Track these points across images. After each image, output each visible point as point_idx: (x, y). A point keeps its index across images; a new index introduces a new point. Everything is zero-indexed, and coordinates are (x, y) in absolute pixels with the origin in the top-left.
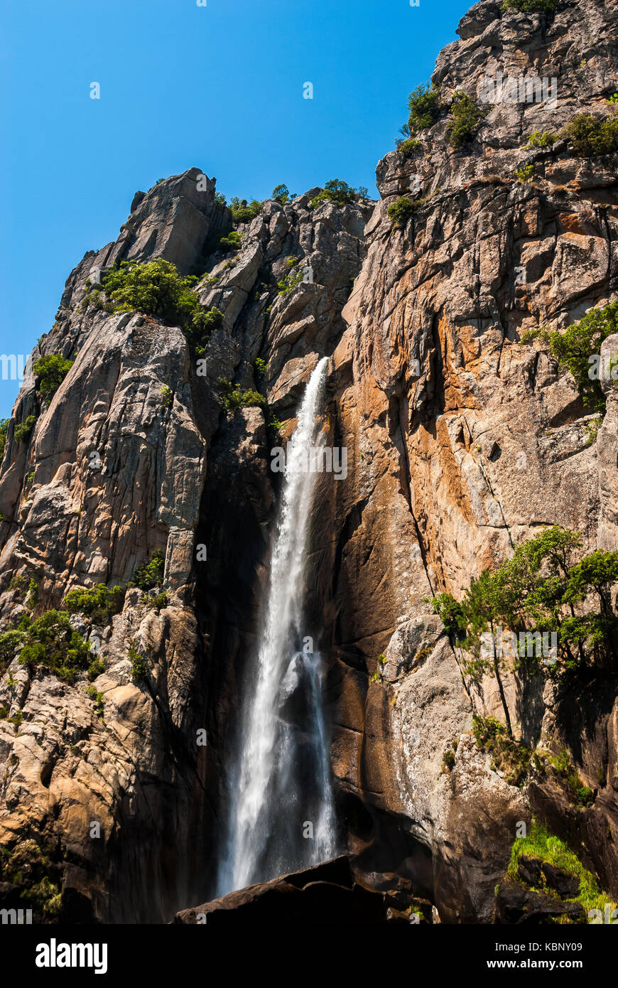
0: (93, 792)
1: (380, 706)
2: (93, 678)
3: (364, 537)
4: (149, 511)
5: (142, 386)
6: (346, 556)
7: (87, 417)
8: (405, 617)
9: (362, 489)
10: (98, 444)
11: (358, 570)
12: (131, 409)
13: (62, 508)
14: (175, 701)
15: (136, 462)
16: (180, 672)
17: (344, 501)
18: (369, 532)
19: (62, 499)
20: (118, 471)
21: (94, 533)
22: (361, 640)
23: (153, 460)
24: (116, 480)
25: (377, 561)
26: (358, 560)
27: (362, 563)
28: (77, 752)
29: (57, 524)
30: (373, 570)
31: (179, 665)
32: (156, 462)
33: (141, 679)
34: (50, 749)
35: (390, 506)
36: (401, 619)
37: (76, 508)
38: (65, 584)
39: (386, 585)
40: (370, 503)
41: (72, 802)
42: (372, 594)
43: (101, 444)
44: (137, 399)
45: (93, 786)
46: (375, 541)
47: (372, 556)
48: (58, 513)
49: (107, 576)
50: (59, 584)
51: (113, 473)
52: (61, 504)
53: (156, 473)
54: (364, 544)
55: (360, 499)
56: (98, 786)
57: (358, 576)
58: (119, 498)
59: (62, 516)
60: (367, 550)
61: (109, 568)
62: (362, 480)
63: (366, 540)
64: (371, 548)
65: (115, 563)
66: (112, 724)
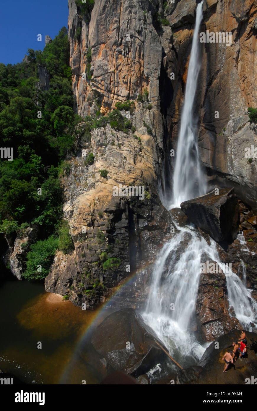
0: (148, 167)
1: (223, 143)
2: (133, 132)
3: (218, 85)
4: (141, 71)
5: (133, 10)
6: (209, 92)
7: (111, 27)
8: (233, 115)
9: (219, 65)
10: (118, 40)
11: (215, 98)
12: (131, 22)
13: (107, 70)
14: (159, 140)
15: (135, 50)
16: (159, 131)
17: (211, 70)
18: (220, 83)
19: (106, 66)
20: (128, 54)
21: (121, 80)
22: (214, 122)
23: (142, 48)
24: (128, 57)
25: (223, 94)
26: (215, 94)
27: (216, 95)
28: (140, 155)
29: (106, 76)
30: (221, 98)
31: (159, 129)
32: (143, 50)
33: (150, 132)
34: (133, 155)
35: (230, 72)
36: (231, 116)
37: (112, 70)
38: (113, 100)
39: (226, 103)
40: (222, 71)
41: (145, 170)
42: (220, 107)
43: (120, 40)
44: (133, 17)
45: (148, 165)
46: (222, 86)
47: (221, 92)
48: (106, 71)
49: (128, 97)
50: (111, 100)
51: (127, 54)
52: (106, 68)
53: (143, 54)
54: (218, 88)
55: (218, 69)
56: (149, 165)
57: (214, 100)
58: (130, 65)
59: (108, 73)
60: (219, 90)
61: (129, 94)
62: (219, 61)
63: (218, 86)
64: (221, 89)
65: (131, 93)
66: (145, 147)
